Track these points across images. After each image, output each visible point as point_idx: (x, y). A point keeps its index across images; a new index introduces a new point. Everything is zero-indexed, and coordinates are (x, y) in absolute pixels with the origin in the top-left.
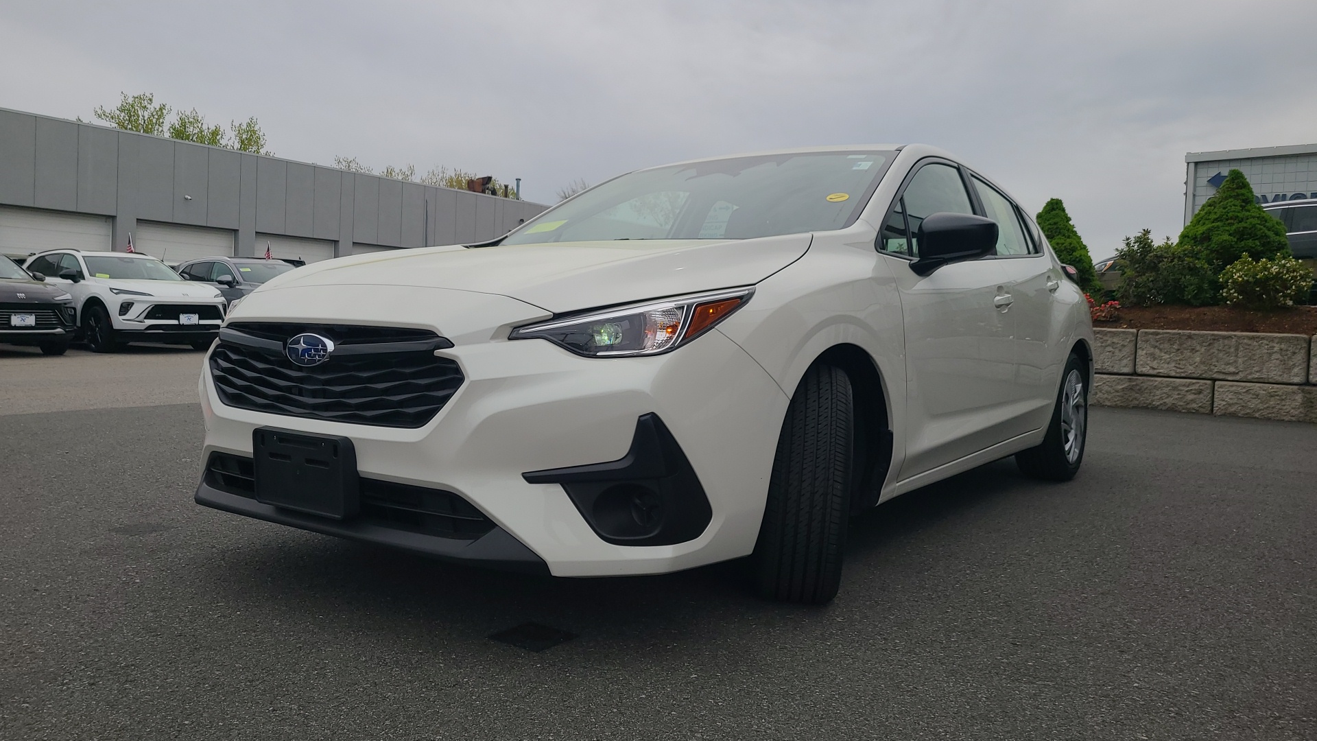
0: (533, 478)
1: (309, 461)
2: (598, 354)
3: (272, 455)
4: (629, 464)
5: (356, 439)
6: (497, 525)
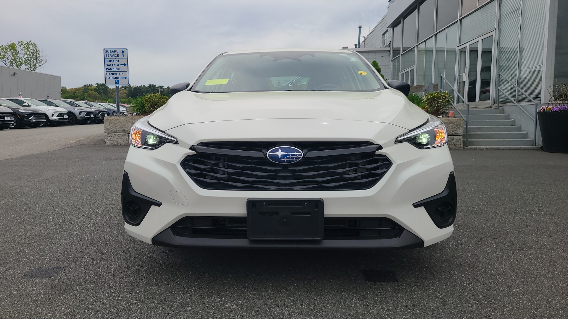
0: (416, 205)
1: (293, 213)
2: (424, 147)
3: (261, 213)
4: (445, 195)
5: (324, 198)
6: (405, 229)
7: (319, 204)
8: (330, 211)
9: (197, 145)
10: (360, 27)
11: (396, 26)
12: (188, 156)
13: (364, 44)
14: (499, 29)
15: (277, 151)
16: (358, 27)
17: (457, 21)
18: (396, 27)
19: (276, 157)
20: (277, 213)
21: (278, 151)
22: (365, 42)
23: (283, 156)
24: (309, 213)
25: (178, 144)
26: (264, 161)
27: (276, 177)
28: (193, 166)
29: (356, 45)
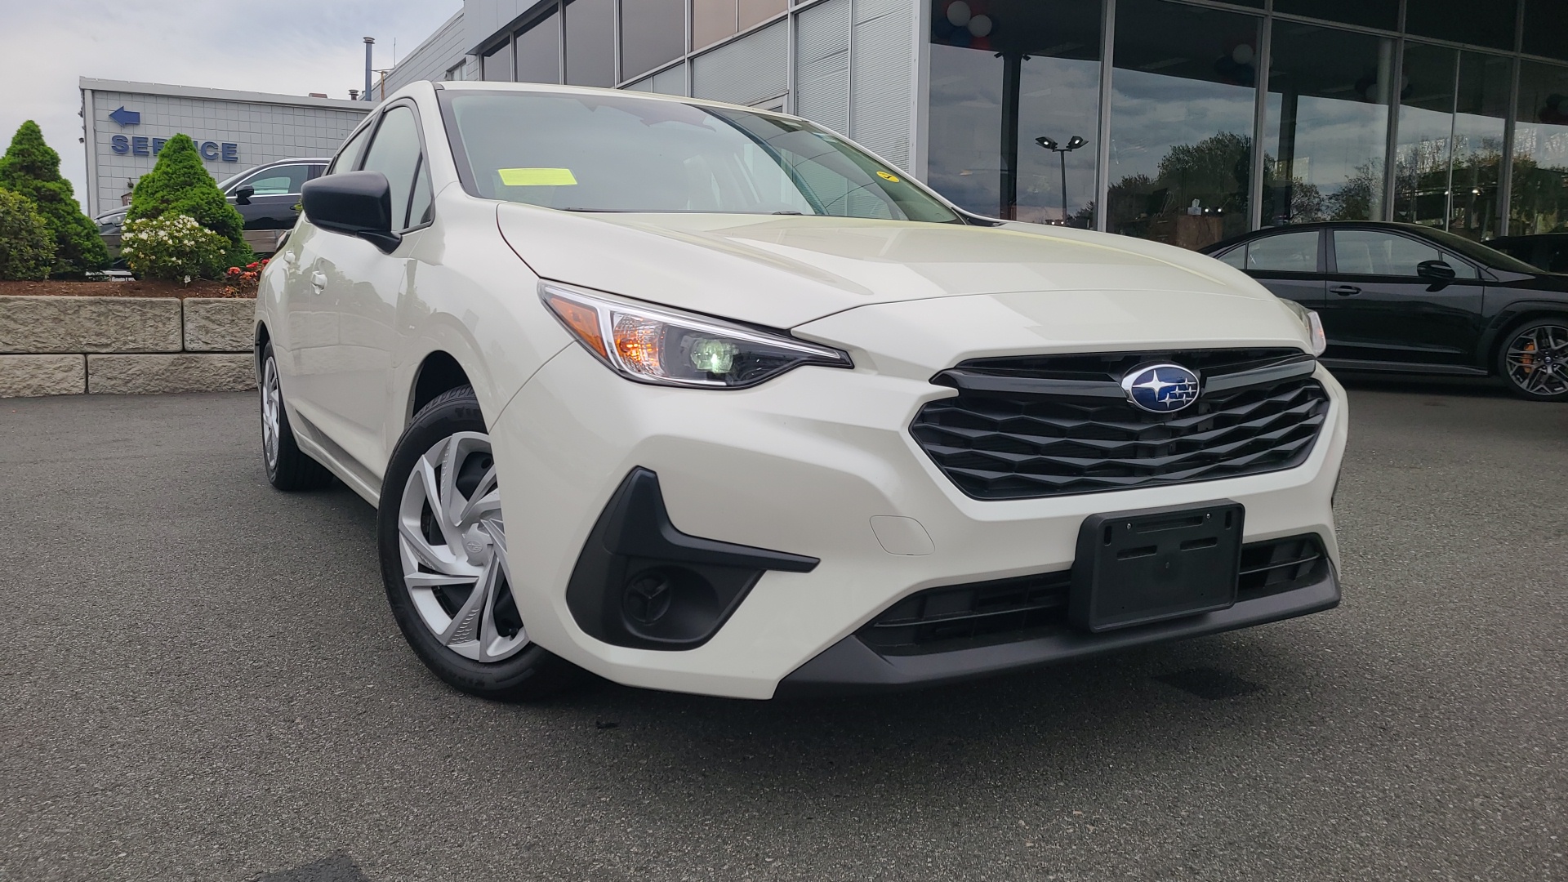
7: (1233, 513)
8: (1255, 529)
9: (955, 368)
10: (369, 42)
11: (490, 53)
12: (930, 404)
13: (382, 91)
14: (796, 93)
15: (1147, 377)
16: (364, 40)
17: (683, 62)
18: (489, 56)
19: (1145, 396)
20: (1153, 549)
21: (1151, 379)
22: (386, 86)
23: (1164, 391)
24: (1212, 540)
25: (852, 367)
26: (1118, 407)
27: (1134, 452)
28: (942, 432)
29: (354, 94)
